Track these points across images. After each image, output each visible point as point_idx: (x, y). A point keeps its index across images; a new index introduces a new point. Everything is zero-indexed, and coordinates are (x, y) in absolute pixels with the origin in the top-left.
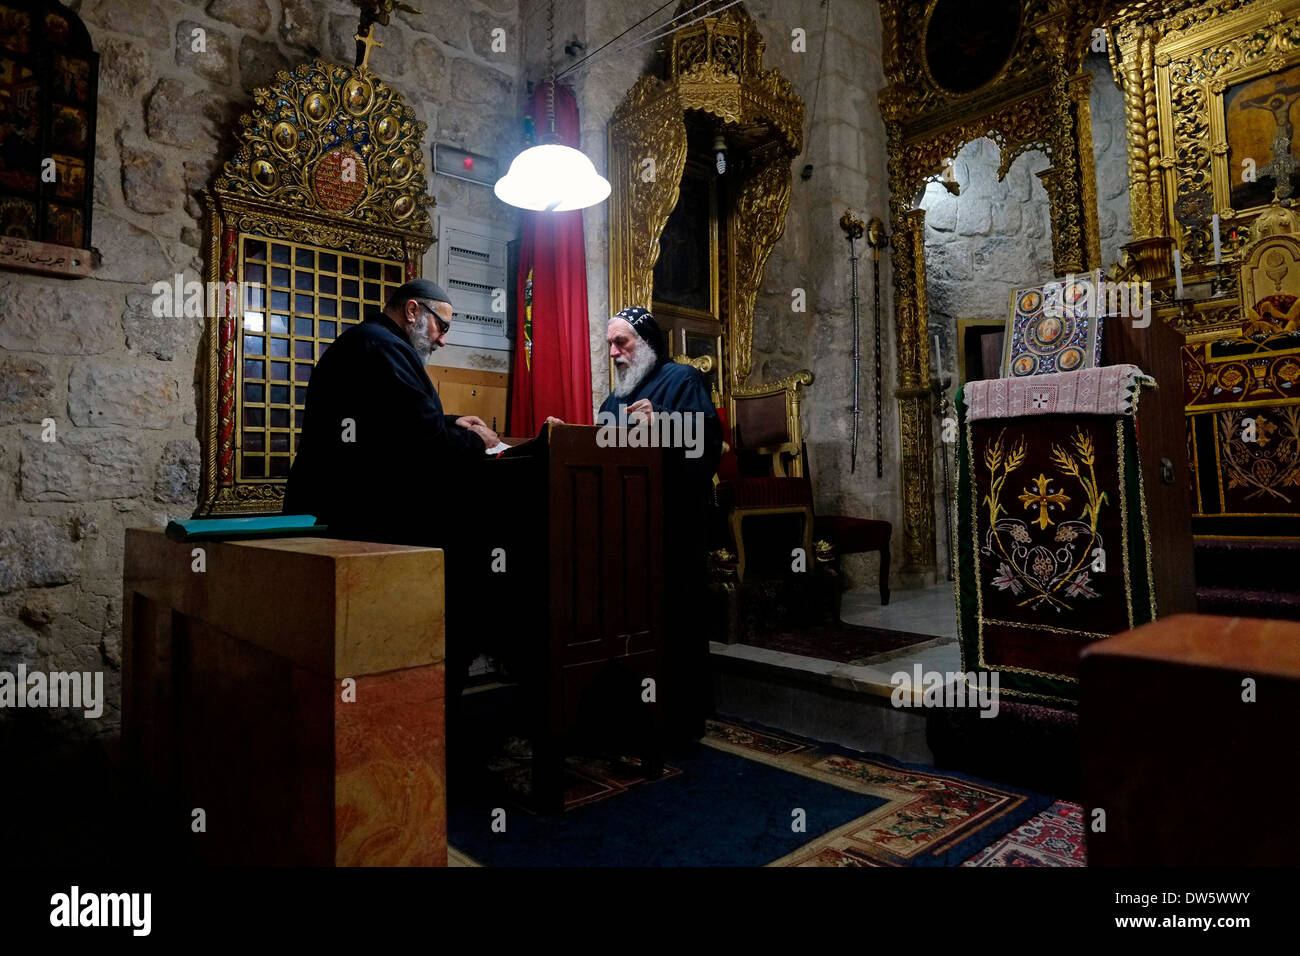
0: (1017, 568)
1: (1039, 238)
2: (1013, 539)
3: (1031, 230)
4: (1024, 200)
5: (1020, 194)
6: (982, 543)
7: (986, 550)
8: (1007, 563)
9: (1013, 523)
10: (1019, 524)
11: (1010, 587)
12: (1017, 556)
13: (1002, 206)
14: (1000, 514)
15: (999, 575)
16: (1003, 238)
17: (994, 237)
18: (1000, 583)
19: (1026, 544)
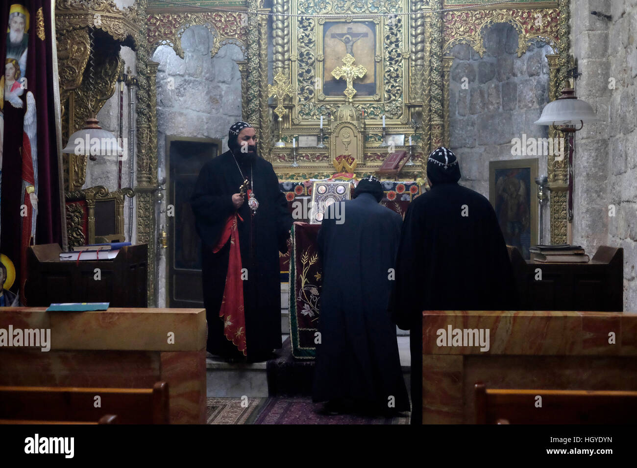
0: (312, 306)
1: (211, 81)
2: (311, 293)
3: (207, 75)
4: (204, 54)
5: (203, 50)
6: (298, 295)
7: (299, 299)
8: (307, 304)
9: (311, 287)
10: (314, 287)
11: (308, 314)
12: (312, 301)
13: (193, 56)
14: (306, 283)
15: (304, 309)
16: (192, 79)
17: (187, 77)
18: (305, 312)
19: (316, 296)
